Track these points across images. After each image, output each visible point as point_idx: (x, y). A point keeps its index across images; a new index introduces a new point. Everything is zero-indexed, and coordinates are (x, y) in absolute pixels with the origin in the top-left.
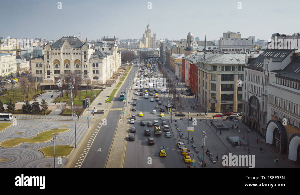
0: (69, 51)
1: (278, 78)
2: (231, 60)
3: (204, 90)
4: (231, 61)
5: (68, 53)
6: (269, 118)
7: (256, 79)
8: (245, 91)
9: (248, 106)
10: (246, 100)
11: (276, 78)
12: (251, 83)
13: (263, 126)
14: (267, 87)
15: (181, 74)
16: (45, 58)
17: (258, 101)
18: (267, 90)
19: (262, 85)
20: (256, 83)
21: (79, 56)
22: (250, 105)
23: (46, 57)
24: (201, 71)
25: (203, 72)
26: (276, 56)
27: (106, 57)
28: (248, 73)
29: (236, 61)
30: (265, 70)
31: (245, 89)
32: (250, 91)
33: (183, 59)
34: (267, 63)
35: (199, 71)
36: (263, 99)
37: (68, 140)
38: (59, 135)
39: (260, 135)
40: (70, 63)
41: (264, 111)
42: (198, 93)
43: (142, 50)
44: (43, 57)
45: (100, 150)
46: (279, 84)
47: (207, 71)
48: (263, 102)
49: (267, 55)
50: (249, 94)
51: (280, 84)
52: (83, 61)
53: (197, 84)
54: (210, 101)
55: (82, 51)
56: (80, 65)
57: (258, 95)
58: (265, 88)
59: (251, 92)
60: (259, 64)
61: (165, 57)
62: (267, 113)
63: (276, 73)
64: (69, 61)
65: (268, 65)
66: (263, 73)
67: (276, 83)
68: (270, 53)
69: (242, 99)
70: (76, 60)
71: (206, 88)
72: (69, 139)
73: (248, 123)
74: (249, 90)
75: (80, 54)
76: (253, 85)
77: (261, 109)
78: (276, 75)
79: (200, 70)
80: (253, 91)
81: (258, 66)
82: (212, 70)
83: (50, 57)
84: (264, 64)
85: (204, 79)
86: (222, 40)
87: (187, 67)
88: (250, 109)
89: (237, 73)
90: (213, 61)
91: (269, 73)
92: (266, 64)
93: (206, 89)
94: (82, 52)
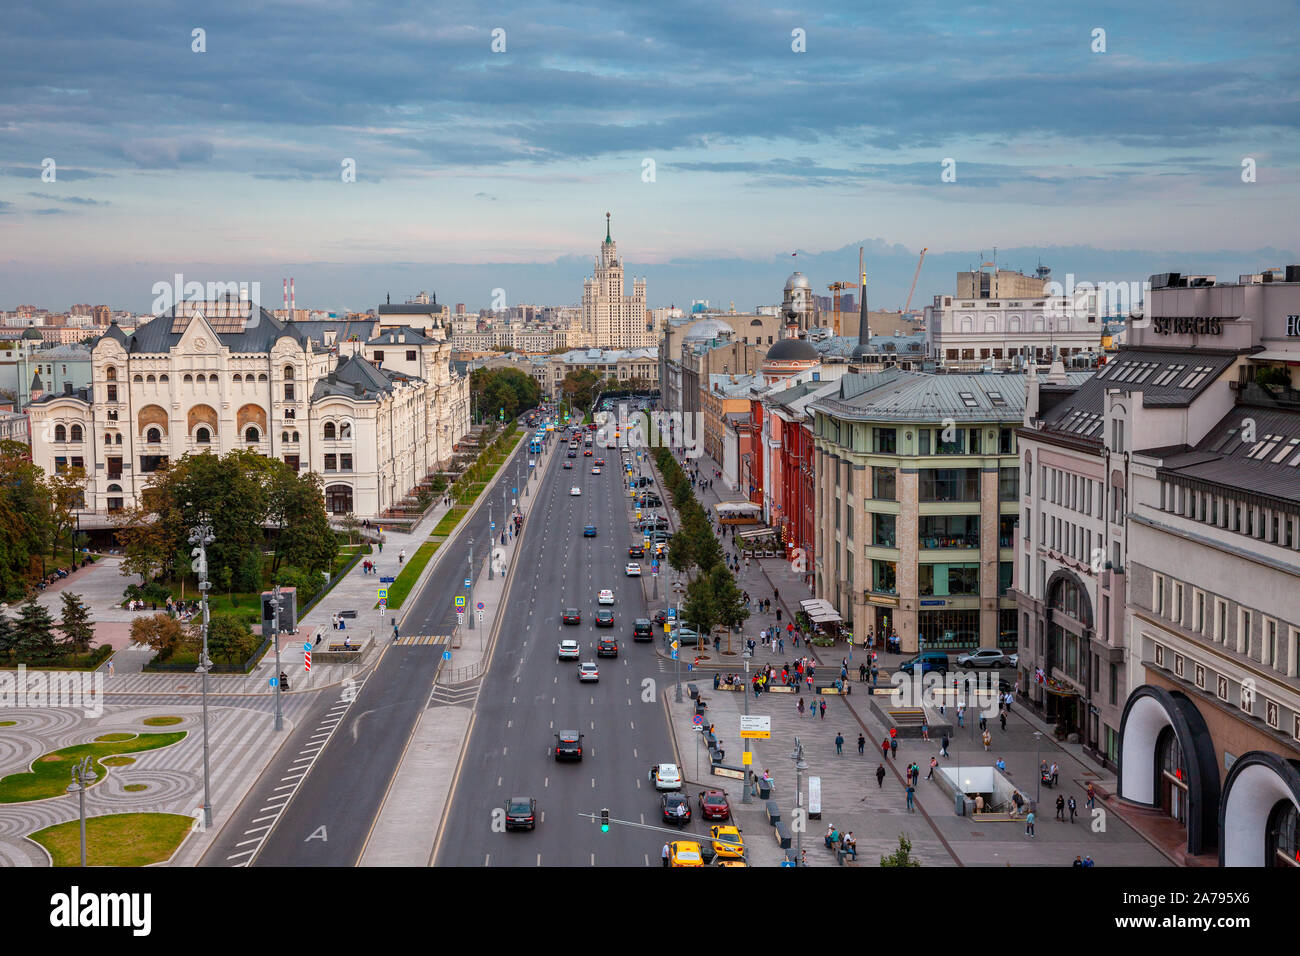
0: (211, 364)
1: (1168, 485)
2: (964, 400)
3: (842, 546)
4: (962, 406)
5: (208, 375)
6: (1135, 675)
7: (1073, 490)
8: (1028, 547)
9: (1043, 619)
10: (1033, 593)
11: (1158, 484)
12: (1051, 510)
13: (1109, 718)
14: (1123, 529)
15: (746, 471)
16: (97, 400)
17: (1085, 597)
18: (1122, 540)
19: (1100, 518)
20: (1074, 509)
21: (263, 386)
22: (1049, 615)
23: (100, 394)
24: (827, 453)
25: (836, 457)
26: (1164, 378)
27: (389, 392)
28: (1039, 462)
29: (986, 404)
30: (1111, 448)
31: (1028, 539)
32: (1047, 548)
33: (755, 398)
34: (1118, 414)
35: (817, 453)
36: (1107, 586)
37: (174, 785)
38: (134, 766)
39: (1097, 761)
40: (219, 423)
41: (1111, 642)
42: (817, 562)
43: (579, 358)
44: (86, 395)
45: (320, 833)
46: (1172, 512)
47: (850, 458)
48: (1107, 599)
49: (1125, 375)
50: (1045, 562)
51: (1179, 515)
52: (279, 414)
53: (810, 520)
54: (867, 598)
55: (274, 362)
56: (265, 431)
57: (1084, 567)
58: (1116, 533)
59: (1055, 553)
60: (1086, 419)
61: (680, 392)
62: (1126, 654)
63: (1160, 463)
64: (214, 412)
65: (1122, 422)
66: (1103, 461)
67: (1163, 509)
68: (1136, 368)
69: (1014, 586)
70: (245, 409)
71: (850, 534)
72: (177, 782)
73: (1045, 702)
74: (1044, 544)
75: (263, 377)
76: (1060, 520)
77: (1099, 635)
78: (1159, 470)
79: (820, 449)
80: (1063, 550)
81: (1080, 431)
82: (874, 452)
83: (122, 394)
84: (1107, 418)
85: (840, 492)
86: (943, 307)
87: (770, 437)
88: (1053, 635)
89: (994, 464)
90: (877, 405)
91: (1127, 463)
92: (1115, 420)
93: (850, 542)
94: (275, 371)
